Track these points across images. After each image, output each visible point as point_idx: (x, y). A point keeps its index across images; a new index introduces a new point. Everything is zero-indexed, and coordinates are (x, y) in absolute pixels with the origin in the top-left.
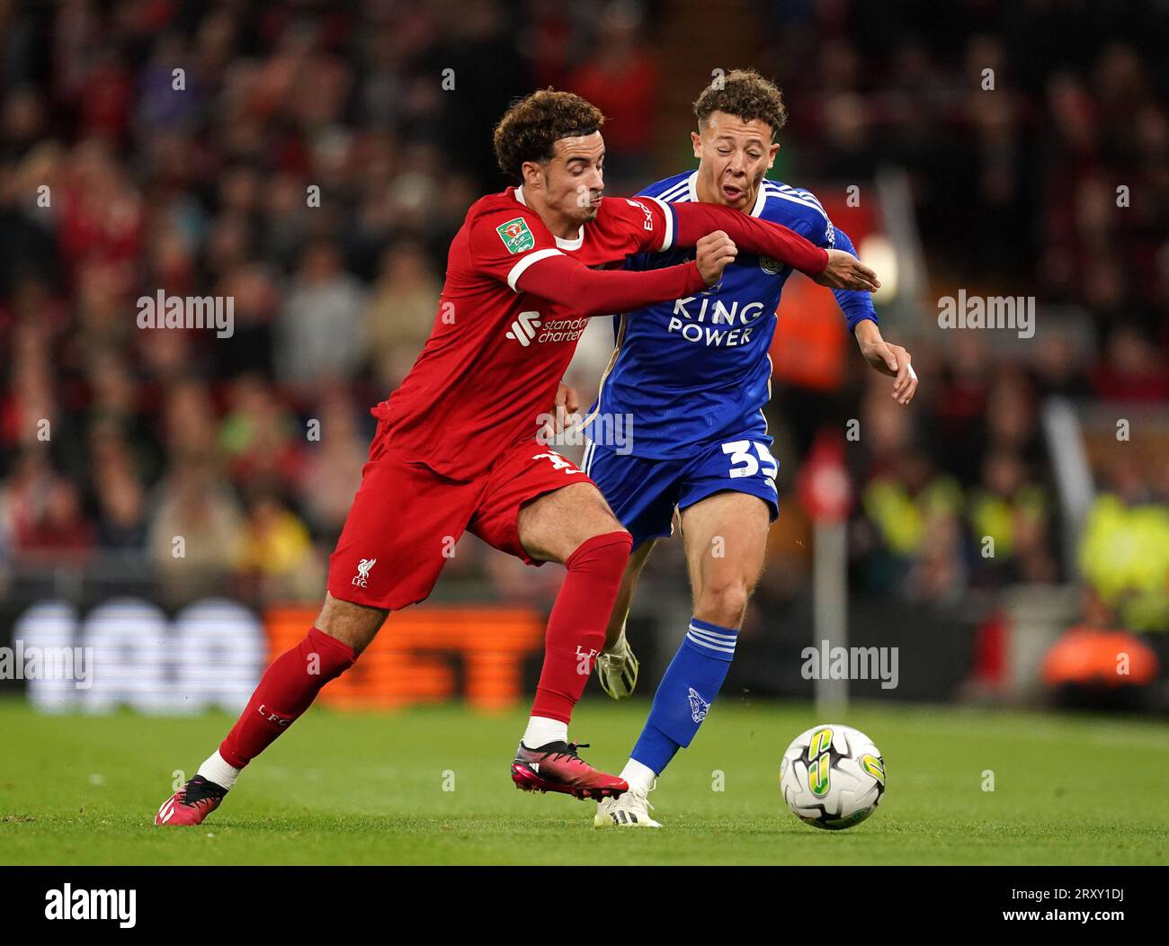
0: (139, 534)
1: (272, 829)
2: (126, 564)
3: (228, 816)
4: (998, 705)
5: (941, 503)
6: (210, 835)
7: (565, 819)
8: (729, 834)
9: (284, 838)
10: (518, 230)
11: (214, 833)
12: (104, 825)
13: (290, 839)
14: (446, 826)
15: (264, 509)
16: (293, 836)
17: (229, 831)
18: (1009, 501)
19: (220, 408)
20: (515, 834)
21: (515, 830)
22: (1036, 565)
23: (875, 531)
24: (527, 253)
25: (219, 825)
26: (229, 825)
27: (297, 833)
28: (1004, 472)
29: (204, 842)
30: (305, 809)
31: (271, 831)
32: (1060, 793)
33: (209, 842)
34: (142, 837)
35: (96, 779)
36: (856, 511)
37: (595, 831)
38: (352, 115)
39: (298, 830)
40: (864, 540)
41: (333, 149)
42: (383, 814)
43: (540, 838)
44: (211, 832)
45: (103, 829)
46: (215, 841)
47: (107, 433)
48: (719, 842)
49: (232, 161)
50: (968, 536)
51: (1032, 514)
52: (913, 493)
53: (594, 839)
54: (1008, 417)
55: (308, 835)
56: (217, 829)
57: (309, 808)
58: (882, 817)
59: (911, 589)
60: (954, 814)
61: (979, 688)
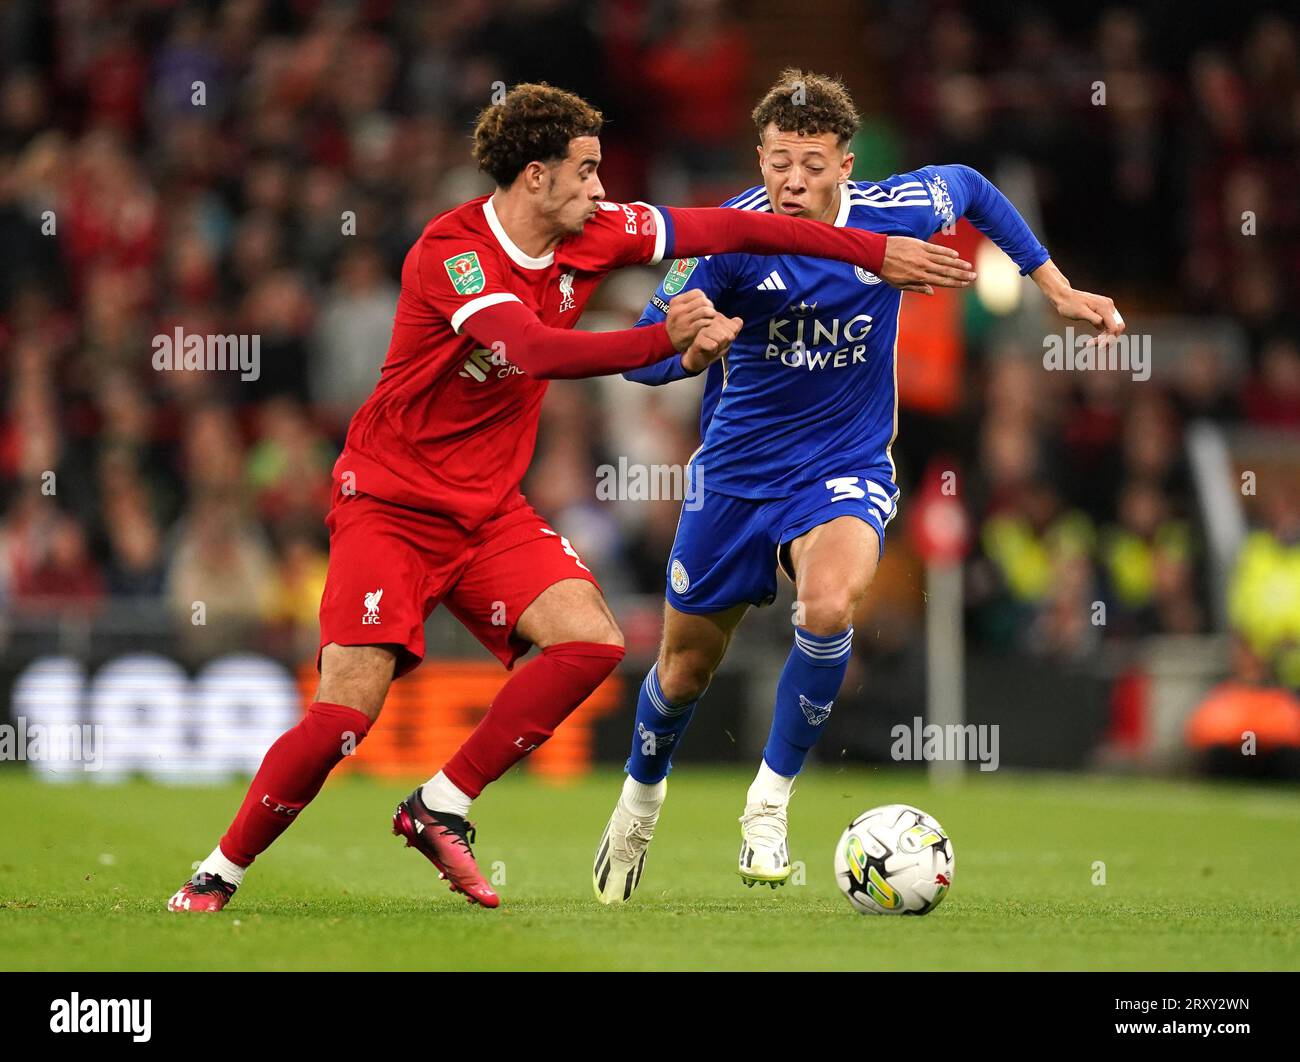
0: (156, 579)
1: (307, 915)
2: (140, 613)
3: (257, 900)
4: (1137, 772)
5: (1071, 542)
6: (237, 923)
7: (643, 904)
8: (829, 920)
9: (321, 925)
10: (467, 267)
11: (242, 920)
12: (117, 912)
13: (328, 926)
14: (507, 911)
15: (298, 550)
16: (331, 923)
17: (258, 918)
18: (1149, 539)
19: (248, 436)
20: (585, 921)
21: (585, 916)
22: (1181, 612)
23: (996, 574)
24: (475, 296)
25: (248, 912)
26: (259, 911)
27: (336, 920)
28: (1143, 507)
29: (230, 930)
30: (345, 892)
31: (306, 918)
32: (1207, 872)
33: (237, 931)
34: (160, 925)
35: (107, 859)
36: (974, 551)
37: (677, 917)
38: (398, 101)
39: (337, 917)
40: (982, 584)
41: (375, 140)
42: (434, 898)
43: (614, 925)
44: (239, 919)
45: (114, 916)
46: (242, 930)
47: (118, 463)
48: (818, 929)
49: (260, 153)
50: (1101, 580)
51: (1174, 554)
52: (1039, 530)
53: (675, 926)
54: (1147, 444)
55: (348, 922)
56: (245, 916)
57: (350, 891)
58: (1004, 900)
59: (1037, 639)
60: (1086, 897)
61: (1114, 753)
